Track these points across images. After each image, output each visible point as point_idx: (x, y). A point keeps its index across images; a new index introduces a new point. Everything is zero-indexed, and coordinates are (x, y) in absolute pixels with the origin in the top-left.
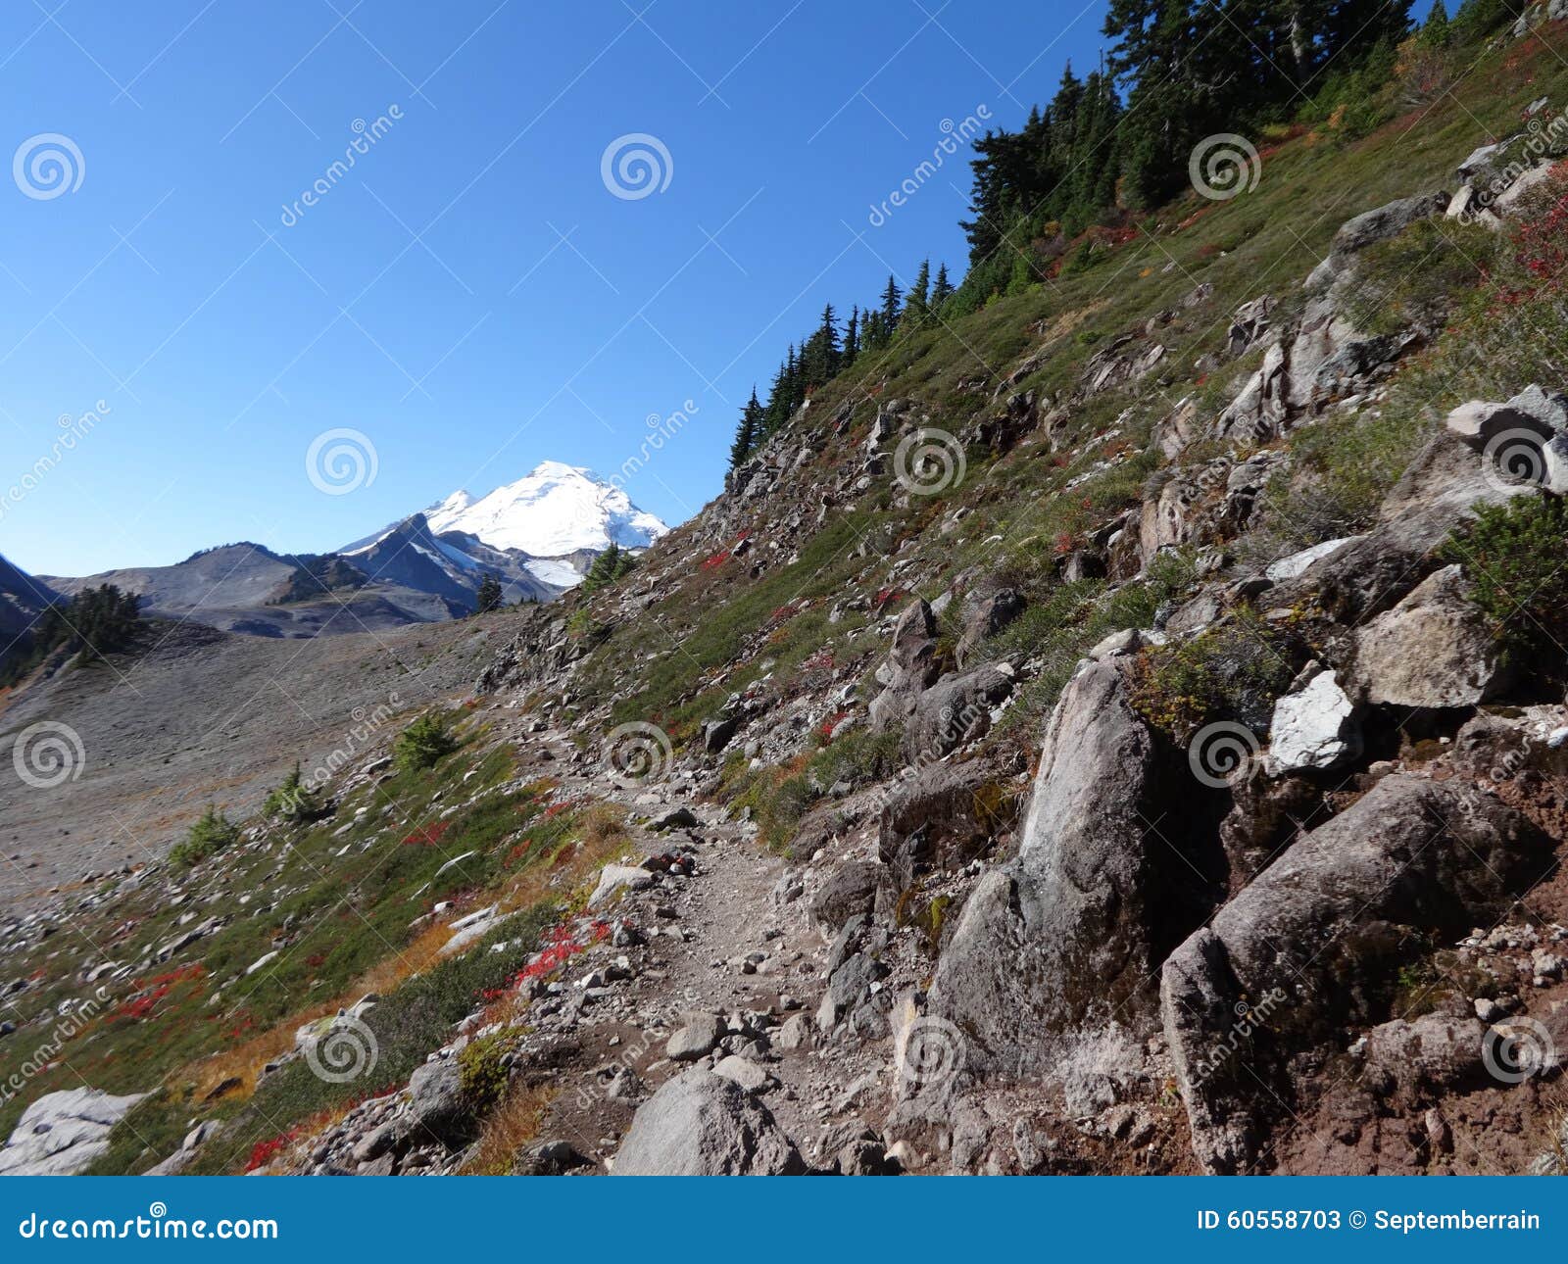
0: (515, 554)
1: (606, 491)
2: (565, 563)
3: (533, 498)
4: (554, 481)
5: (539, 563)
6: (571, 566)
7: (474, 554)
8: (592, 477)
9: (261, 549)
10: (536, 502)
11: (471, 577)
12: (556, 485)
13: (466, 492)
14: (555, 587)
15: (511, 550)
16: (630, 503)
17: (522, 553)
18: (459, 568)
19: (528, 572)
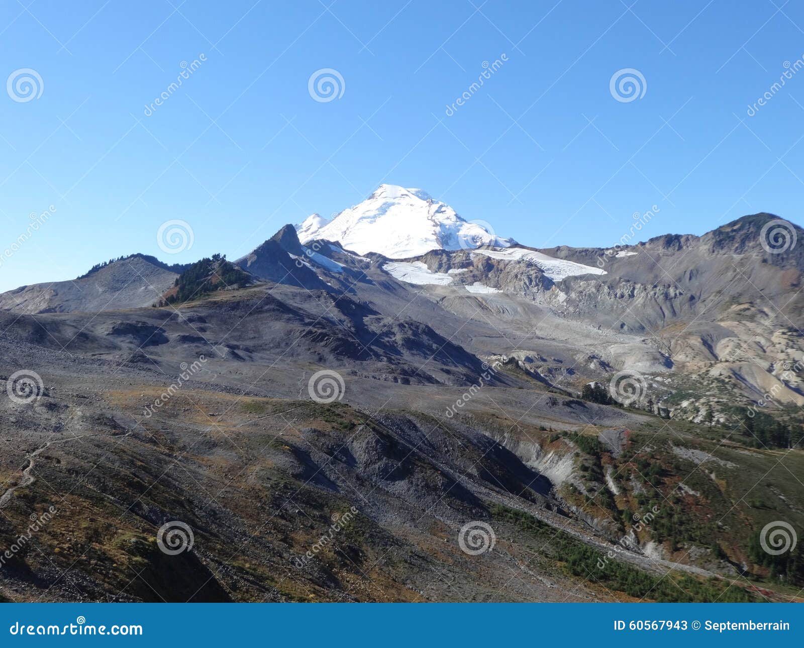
0: (374, 258)
1: (435, 207)
2: (419, 264)
3: (375, 217)
4: (392, 201)
5: (396, 264)
6: (425, 266)
7: (339, 260)
8: (424, 196)
9: (151, 260)
10: (378, 219)
11: (338, 280)
12: (393, 204)
13: (318, 215)
14: (413, 286)
15: (371, 255)
16: (456, 215)
17: (380, 255)
18: (327, 271)
19: (387, 273)
